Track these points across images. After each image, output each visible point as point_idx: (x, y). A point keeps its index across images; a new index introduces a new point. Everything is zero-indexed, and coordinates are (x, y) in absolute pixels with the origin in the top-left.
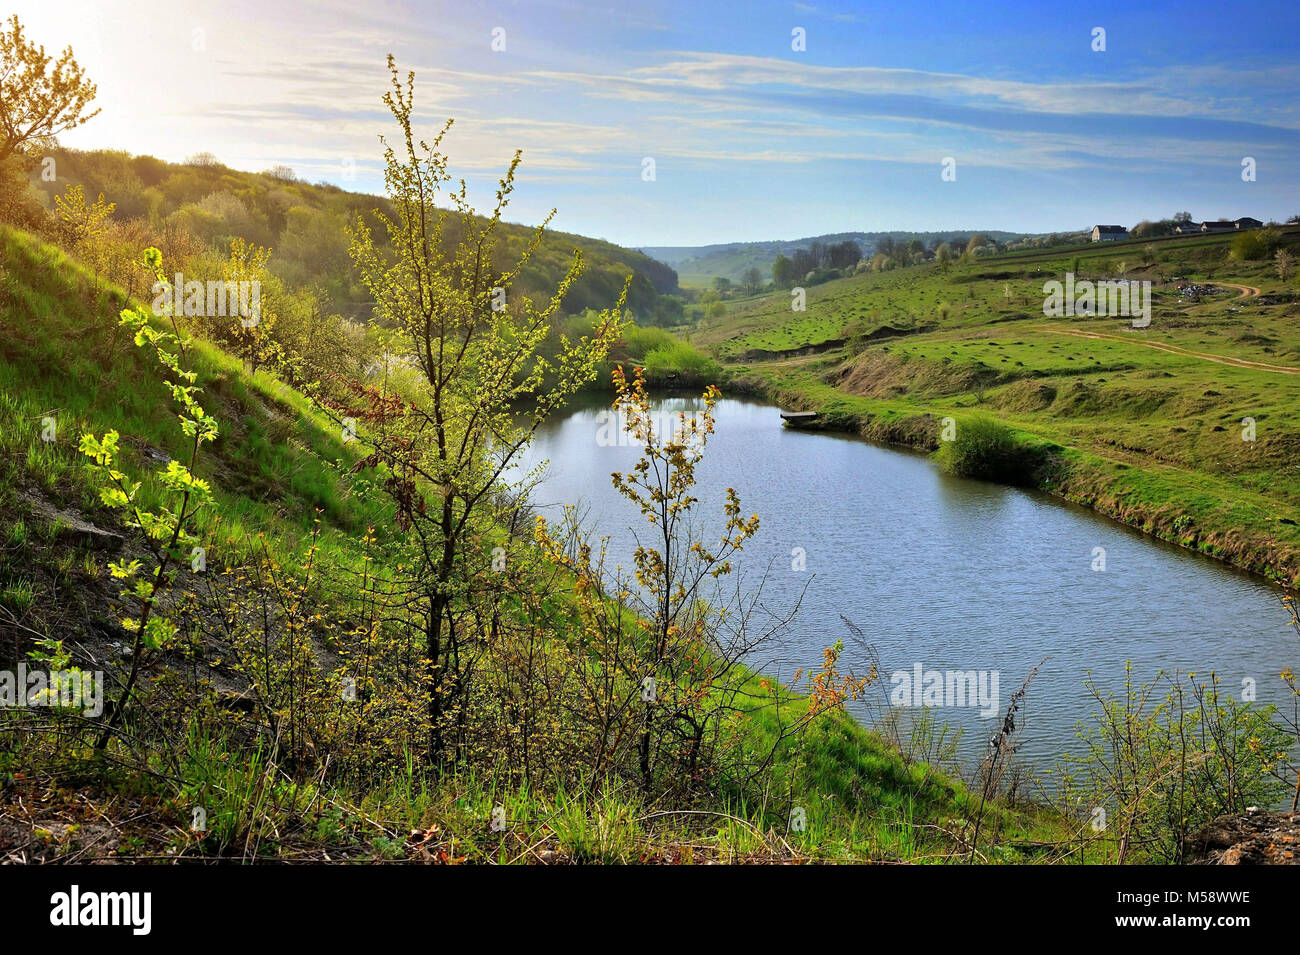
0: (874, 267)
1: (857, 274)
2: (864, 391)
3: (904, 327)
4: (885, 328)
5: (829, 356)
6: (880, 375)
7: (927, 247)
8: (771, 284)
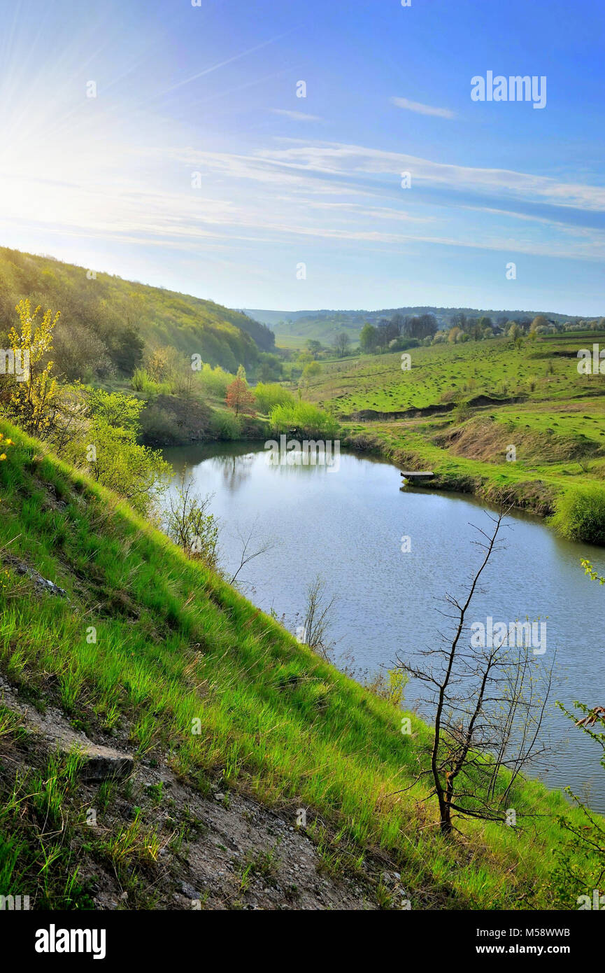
0: (449, 339)
1: (434, 344)
2: (473, 454)
3: (498, 397)
4: (482, 397)
5: (436, 420)
6: (488, 441)
7: (494, 322)
8: (358, 349)
